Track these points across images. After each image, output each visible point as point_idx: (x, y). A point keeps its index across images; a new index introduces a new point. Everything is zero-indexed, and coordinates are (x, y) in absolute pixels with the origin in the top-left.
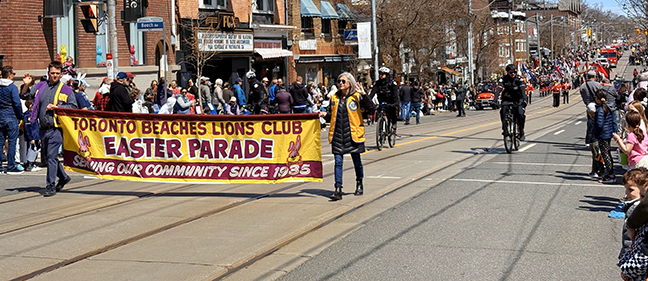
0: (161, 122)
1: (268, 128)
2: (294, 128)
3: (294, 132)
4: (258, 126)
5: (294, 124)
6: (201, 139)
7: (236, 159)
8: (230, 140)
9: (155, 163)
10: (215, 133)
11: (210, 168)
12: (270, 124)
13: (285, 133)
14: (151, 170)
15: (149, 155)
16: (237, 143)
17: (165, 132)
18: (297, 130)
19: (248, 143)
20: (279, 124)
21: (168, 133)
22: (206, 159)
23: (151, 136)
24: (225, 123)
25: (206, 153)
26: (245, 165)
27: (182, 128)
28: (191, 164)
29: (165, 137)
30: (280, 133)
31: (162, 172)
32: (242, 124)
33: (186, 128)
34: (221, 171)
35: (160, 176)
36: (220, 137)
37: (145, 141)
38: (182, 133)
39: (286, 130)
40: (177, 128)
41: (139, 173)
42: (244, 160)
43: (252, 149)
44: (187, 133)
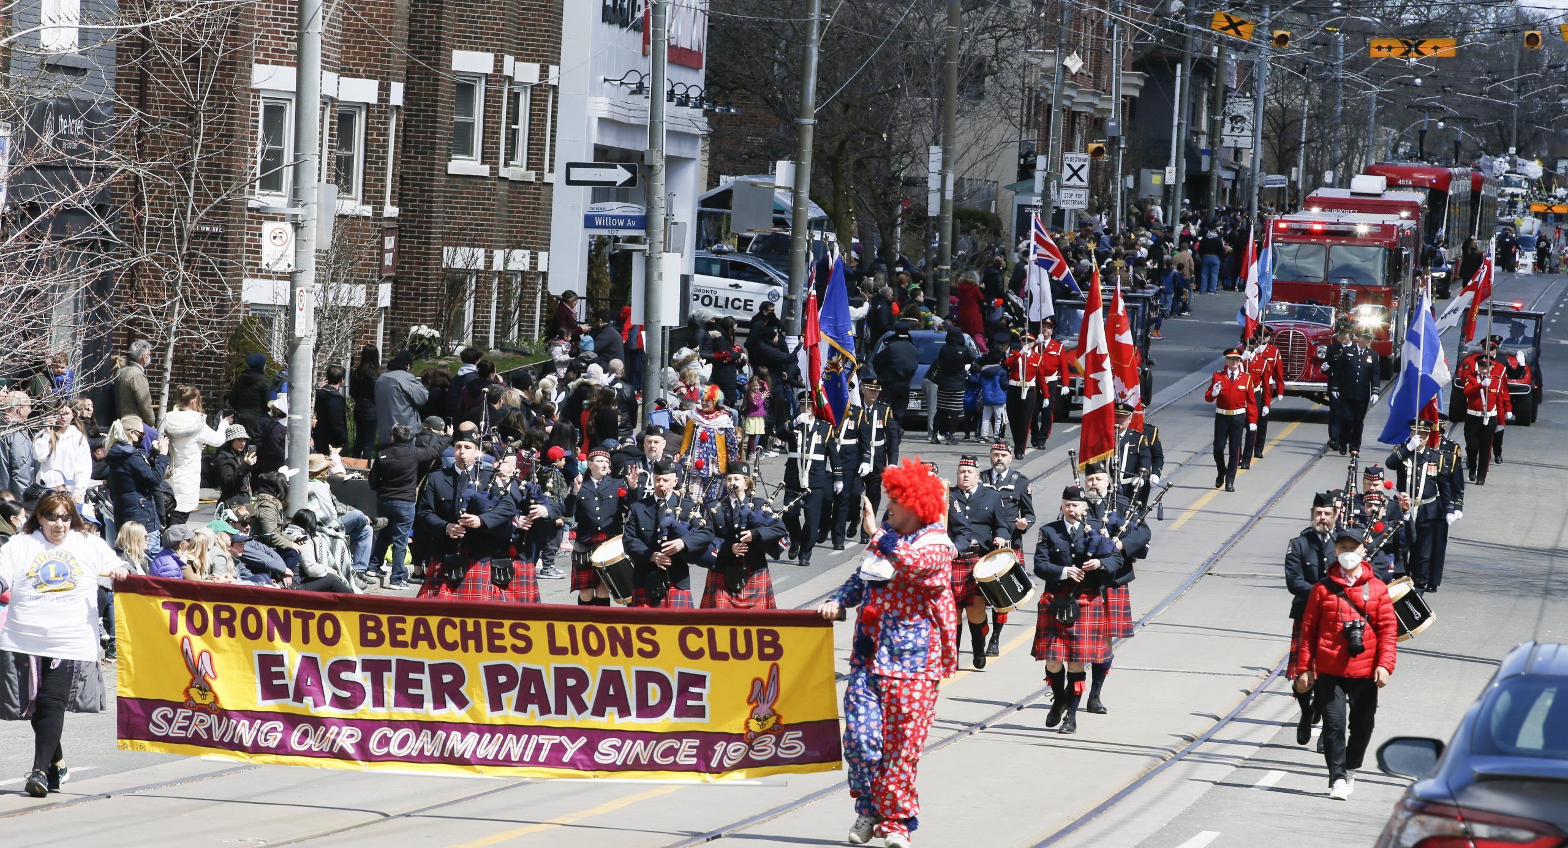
0: (411, 620)
1: (694, 642)
2: (762, 644)
3: (763, 657)
4: (667, 635)
5: (761, 634)
6: (520, 663)
7: (612, 720)
8: (594, 668)
9: (395, 725)
10: (555, 650)
11: (543, 739)
12: (700, 634)
13: (737, 655)
14: (385, 741)
15: (379, 701)
16: (612, 678)
17: (423, 645)
18: (769, 651)
19: (643, 678)
20: (722, 633)
21: (432, 646)
22: (532, 716)
23: (385, 652)
24: (579, 627)
25: (532, 699)
26: (635, 735)
27: (465, 636)
28: (493, 729)
29: (425, 654)
30: (724, 657)
31: (413, 747)
32: (627, 631)
33: (476, 635)
34: (572, 749)
35: (408, 759)
36: (567, 661)
37: (368, 665)
38: (465, 649)
39: (742, 648)
40: (452, 635)
41: (351, 751)
42: (633, 722)
43: (654, 693)
44: (479, 649)
